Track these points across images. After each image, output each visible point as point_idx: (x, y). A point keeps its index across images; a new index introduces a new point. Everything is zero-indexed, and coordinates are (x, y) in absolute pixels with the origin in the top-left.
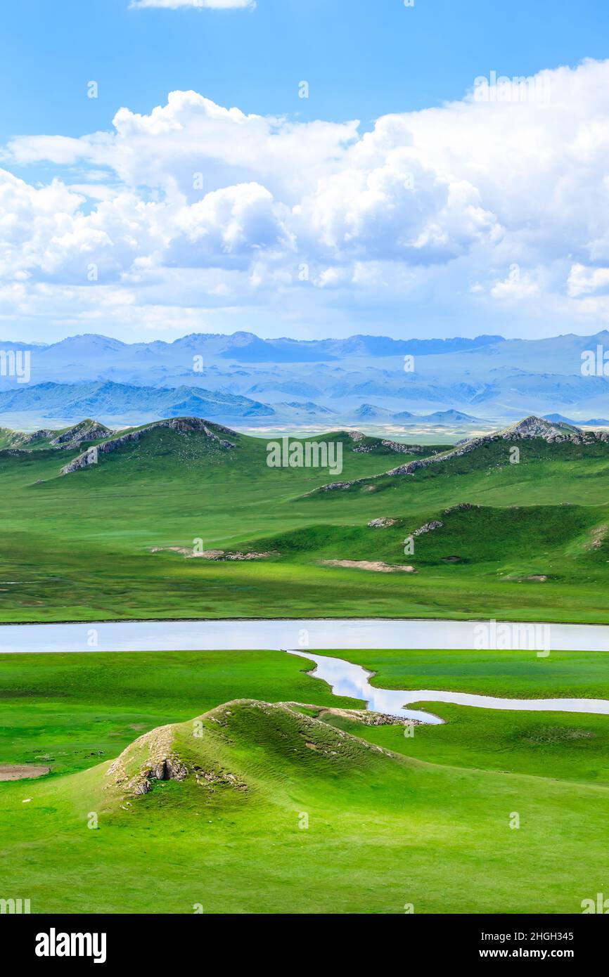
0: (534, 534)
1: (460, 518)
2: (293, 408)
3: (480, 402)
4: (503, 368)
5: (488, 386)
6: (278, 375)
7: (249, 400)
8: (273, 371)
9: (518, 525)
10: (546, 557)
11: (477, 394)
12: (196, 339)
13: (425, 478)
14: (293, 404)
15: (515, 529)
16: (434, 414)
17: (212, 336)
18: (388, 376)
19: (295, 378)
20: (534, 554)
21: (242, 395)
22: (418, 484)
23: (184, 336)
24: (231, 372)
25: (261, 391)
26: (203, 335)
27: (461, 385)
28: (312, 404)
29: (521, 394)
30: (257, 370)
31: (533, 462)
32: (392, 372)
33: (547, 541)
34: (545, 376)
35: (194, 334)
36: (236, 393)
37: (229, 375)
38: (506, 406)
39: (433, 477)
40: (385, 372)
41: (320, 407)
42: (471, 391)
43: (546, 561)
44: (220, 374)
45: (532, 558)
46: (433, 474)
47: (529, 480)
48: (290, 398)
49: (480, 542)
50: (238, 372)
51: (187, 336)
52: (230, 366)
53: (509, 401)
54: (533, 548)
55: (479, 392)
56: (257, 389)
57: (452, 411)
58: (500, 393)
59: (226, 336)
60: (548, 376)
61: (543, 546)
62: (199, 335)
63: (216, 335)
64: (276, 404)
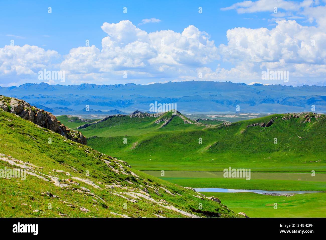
0: (115, 145)
1: (93, 140)
2: (60, 109)
3: (127, 107)
4: (135, 95)
5: (129, 101)
6: (55, 98)
7: (44, 107)
8: (54, 97)
9: (111, 142)
10: (118, 152)
11: (125, 104)
12: (27, 85)
13: (89, 130)
14: (60, 108)
15: (110, 144)
16: (109, 111)
17: (33, 84)
18: (95, 98)
19: (62, 99)
20: (114, 151)
21: (42, 105)
22: (87, 131)
23: (23, 84)
24: (39, 97)
25: (49, 104)
26: (29, 84)
27: (120, 101)
28: (67, 108)
29: (141, 104)
30: (48, 96)
31: (125, 124)
32: (96, 96)
33: (119, 147)
34: (149, 97)
35: (26, 84)
36: (40, 104)
37: (38, 98)
38: (135, 108)
39: (92, 129)
40: (93, 97)
41: (69, 109)
42: (123, 103)
43: (118, 153)
44: (35, 98)
45: (114, 153)
46: (92, 128)
47: (123, 130)
48: (59, 106)
49: (98, 148)
50: (41, 97)
51: (24, 84)
52: (39, 95)
53: (136, 106)
54: (115, 149)
55: (127, 103)
56: (48, 103)
57: (116, 110)
58: (133, 104)
59: (38, 84)
60: (150, 98)
61: (118, 149)
62: (28, 84)
63: (34, 84)
64: (54, 108)
